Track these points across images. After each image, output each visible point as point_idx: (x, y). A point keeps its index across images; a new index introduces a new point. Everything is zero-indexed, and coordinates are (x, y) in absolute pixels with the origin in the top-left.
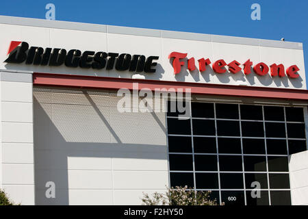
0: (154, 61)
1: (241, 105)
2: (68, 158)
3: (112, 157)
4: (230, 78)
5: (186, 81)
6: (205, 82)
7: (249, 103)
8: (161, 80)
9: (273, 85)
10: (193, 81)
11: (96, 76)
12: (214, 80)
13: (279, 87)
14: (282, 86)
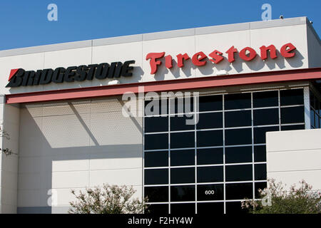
0: (131, 65)
1: (225, 95)
2: (53, 162)
3: (90, 159)
4: (214, 69)
5: (165, 79)
6: (186, 78)
7: (234, 91)
8: (140, 81)
9: (266, 69)
10: (173, 78)
11: (81, 87)
12: (196, 73)
13: (272, 70)
14: (277, 69)
